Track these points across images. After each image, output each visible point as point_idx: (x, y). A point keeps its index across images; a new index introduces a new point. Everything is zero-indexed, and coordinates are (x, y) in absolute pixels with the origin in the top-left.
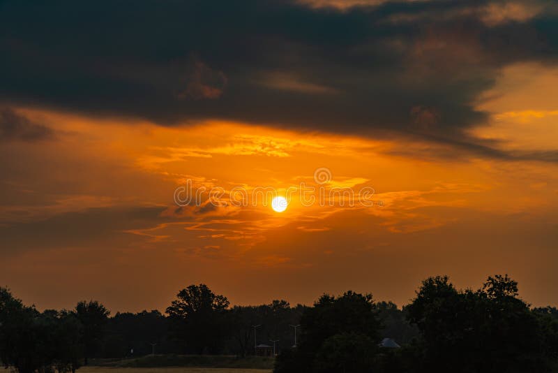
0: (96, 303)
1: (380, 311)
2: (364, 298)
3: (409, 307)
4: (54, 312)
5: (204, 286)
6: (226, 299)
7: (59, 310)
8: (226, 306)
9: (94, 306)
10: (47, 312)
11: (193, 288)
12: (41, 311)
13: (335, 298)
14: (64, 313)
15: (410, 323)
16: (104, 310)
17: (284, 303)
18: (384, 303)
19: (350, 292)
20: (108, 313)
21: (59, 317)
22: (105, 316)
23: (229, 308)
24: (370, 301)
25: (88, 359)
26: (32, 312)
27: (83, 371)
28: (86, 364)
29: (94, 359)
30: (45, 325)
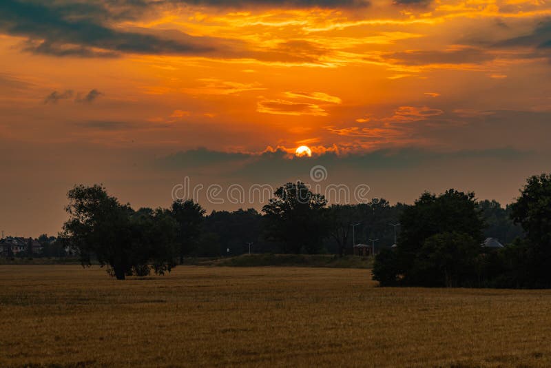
0: (192, 201)
1: (482, 211)
2: (466, 197)
3: (513, 206)
4: (150, 210)
6: (323, 197)
7: (154, 208)
8: (324, 204)
9: (189, 204)
10: (142, 210)
11: (290, 186)
12: (136, 210)
13: (437, 196)
14: (159, 211)
15: (515, 221)
16: (199, 208)
17: (383, 201)
18: (487, 201)
19: (452, 190)
20: (204, 212)
21: (154, 215)
22: (201, 214)
23: (327, 207)
24: (473, 199)
25: (184, 258)
26: (127, 210)
27: (179, 270)
28: (182, 263)
29: (190, 258)
30: (140, 223)
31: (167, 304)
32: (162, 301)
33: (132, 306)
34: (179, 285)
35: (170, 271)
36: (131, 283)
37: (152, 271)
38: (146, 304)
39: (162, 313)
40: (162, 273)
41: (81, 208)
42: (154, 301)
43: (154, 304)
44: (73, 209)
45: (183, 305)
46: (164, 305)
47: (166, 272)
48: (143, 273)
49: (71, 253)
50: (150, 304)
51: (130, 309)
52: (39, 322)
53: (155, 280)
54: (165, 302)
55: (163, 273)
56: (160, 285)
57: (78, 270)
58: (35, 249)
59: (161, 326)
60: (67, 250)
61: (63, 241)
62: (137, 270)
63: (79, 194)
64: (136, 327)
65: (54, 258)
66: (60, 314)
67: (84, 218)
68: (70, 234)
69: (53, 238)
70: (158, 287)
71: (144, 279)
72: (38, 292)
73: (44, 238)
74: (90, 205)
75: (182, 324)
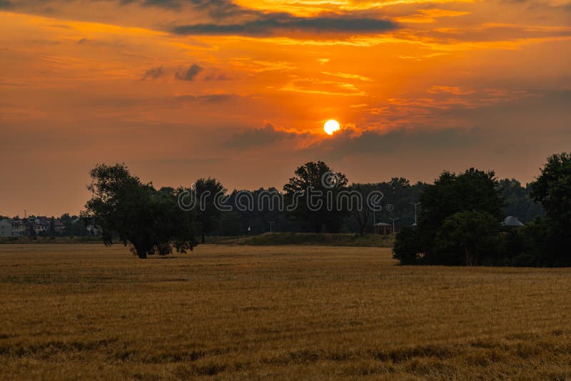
0: (214, 181)
1: (503, 189)
2: (486, 176)
3: (533, 185)
4: (170, 190)
5: (323, 163)
6: (344, 176)
7: (175, 188)
8: (345, 183)
9: (211, 184)
10: (163, 189)
11: (311, 165)
12: (158, 188)
13: (457, 175)
14: (181, 190)
15: (535, 201)
16: (221, 188)
17: (403, 180)
18: (507, 180)
19: (472, 169)
20: (225, 191)
21: (176, 194)
23: (347, 186)
24: (493, 178)
25: (206, 237)
26: (149, 189)
27: (201, 249)
28: (203, 242)
29: (212, 237)
30: (161, 202)
31: (189, 283)
32: (183, 280)
33: (155, 284)
34: (202, 264)
35: (192, 249)
36: (153, 262)
37: (174, 250)
38: (168, 283)
39: (184, 292)
40: (183, 251)
41: (103, 187)
42: (176, 280)
43: (176, 283)
44: (96, 188)
45: (204, 284)
46: (185, 283)
47: (188, 251)
48: (164, 252)
49: (92, 232)
50: (172, 283)
51: (152, 288)
52: (61, 300)
53: (177, 259)
54: (187, 280)
55: (186, 252)
56: (181, 264)
57: (100, 249)
58: (57, 229)
59: (182, 305)
60: (89, 229)
61: (85, 220)
62: (159, 249)
63: (102, 173)
64: (158, 306)
65: (76, 237)
66: (82, 293)
67: (106, 197)
68: (92, 213)
69: (75, 217)
70: (179, 266)
71: (166, 258)
72: (60, 271)
73: (66, 217)
74: (112, 184)
75: (204, 302)
